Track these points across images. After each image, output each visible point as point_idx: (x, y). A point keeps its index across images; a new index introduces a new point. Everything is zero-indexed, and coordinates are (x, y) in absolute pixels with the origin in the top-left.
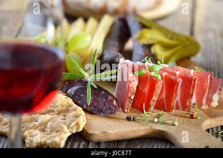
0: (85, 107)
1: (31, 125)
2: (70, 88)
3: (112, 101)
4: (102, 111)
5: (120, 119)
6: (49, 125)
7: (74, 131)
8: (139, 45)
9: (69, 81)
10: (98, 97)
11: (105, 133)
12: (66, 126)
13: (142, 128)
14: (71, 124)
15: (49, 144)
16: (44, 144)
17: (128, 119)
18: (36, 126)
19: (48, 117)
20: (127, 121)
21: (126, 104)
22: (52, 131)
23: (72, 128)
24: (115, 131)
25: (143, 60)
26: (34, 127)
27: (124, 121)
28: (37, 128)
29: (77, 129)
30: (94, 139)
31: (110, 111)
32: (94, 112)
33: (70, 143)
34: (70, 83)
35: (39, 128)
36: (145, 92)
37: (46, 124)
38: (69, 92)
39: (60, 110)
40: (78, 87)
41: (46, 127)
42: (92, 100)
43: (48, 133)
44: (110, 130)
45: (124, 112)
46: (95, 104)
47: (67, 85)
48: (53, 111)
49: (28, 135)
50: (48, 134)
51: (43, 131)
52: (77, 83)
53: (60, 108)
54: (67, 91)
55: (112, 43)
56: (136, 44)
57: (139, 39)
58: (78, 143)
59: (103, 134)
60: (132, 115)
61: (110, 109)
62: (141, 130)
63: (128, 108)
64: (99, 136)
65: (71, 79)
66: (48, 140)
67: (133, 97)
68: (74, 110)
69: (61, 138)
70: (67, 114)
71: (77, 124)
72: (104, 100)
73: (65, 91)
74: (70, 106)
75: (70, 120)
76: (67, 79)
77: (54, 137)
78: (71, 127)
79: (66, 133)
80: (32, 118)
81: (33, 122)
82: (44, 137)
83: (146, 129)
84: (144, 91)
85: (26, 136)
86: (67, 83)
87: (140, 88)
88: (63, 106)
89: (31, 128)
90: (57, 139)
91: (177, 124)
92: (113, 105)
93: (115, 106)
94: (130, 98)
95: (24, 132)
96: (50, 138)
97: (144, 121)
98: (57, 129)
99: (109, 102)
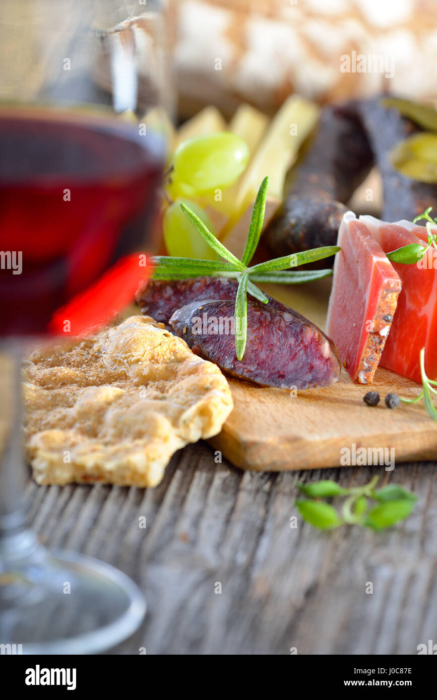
0: (228, 365)
1: (52, 416)
2: (179, 308)
3: (317, 343)
4: (282, 376)
5: (343, 401)
6: (110, 416)
7: (195, 436)
8: (401, 184)
9: (174, 285)
10: (270, 332)
11: (294, 440)
12: (167, 416)
13: (418, 428)
14: (181, 412)
15: (111, 472)
16: (96, 474)
17: (371, 401)
18: (68, 420)
19: (109, 392)
20: (366, 409)
21: (363, 355)
22: (120, 435)
23: (186, 424)
24: (326, 436)
25: (419, 218)
26: (63, 423)
27: (358, 408)
28: (71, 426)
29: (204, 429)
30: (258, 462)
31: (309, 377)
32: (258, 380)
33: (178, 474)
34: (177, 292)
35: (77, 425)
36: (425, 318)
37: (100, 412)
38: (174, 318)
39: (146, 372)
40: (204, 303)
41: (100, 421)
42: (251, 342)
43: (108, 439)
44: (311, 432)
45: (357, 382)
46: (263, 355)
47: (169, 299)
48: (123, 377)
49: (40, 445)
50: (106, 444)
51: (93, 433)
52: (201, 291)
53: (145, 368)
54: (169, 318)
55: (314, 178)
56: (393, 182)
57: (401, 164)
58: (204, 475)
59: (288, 446)
60: (383, 390)
61: (312, 368)
62: (413, 435)
63: (369, 369)
64: (274, 449)
65: (182, 280)
66: (108, 458)
67: (385, 332)
68: (194, 371)
69: (151, 455)
70: (168, 384)
71: (204, 413)
72: (292, 341)
73: (163, 317)
74: (181, 361)
75: (180, 400)
76: (168, 279)
77: (128, 451)
78: (184, 422)
79: (165, 440)
80: (54, 397)
81: (59, 409)
82: (94, 451)
83: (428, 432)
84: (421, 314)
85: (36, 449)
86: (169, 292)
87: (409, 305)
88: (157, 361)
89: (53, 427)
90: (137, 459)
92: (321, 357)
93: (328, 360)
94: (377, 333)
95: (28, 437)
96: (115, 454)
97: (421, 407)
98: (137, 428)
99: (306, 347)
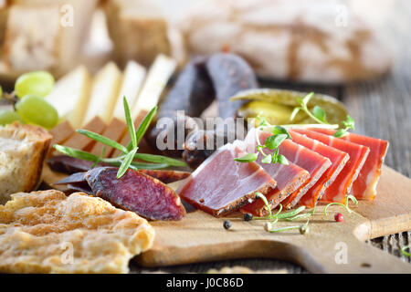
0: (119, 202)
1: (50, 249)
3: (173, 197)
12: (120, 241)
14: (127, 238)
19: (80, 232)
22: (95, 254)
26: (58, 252)
29: (143, 246)
37: (79, 244)
39: (94, 221)
43: (88, 257)
48: (80, 225)
49: (51, 265)
50: (90, 259)
68: (124, 217)
70: (110, 225)
71: (141, 237)
74: (112, 212)
79: (123, 253)
82: (84, 263)
88: (98, 214)
91: (307, 231)
92: (175, 205)
93: (179, 207)
98: (104, 249)
99: (166, 199)
